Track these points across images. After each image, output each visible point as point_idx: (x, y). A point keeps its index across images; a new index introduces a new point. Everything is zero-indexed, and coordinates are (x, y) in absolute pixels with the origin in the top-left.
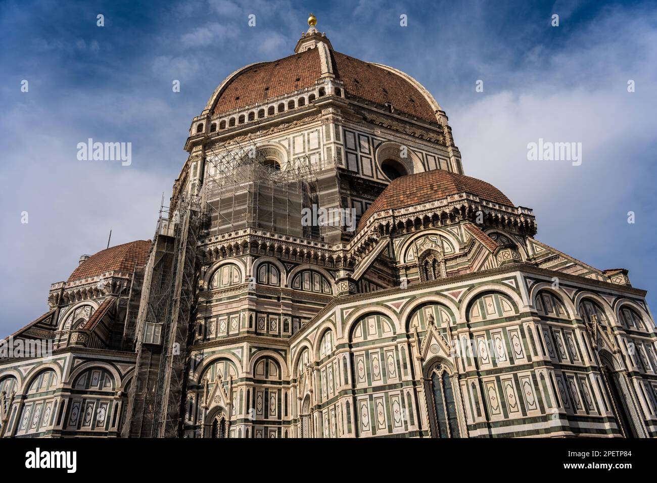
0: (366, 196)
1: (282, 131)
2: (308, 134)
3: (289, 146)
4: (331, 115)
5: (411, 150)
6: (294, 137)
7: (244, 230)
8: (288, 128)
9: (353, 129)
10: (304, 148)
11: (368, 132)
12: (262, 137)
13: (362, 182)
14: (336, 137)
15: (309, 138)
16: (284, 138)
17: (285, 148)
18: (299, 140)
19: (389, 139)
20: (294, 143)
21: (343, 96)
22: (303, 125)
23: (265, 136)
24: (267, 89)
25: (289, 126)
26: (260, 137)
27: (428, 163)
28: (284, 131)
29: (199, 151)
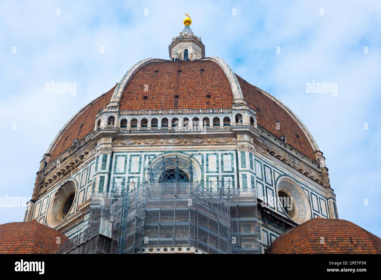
0: (270, 227)
1: (195, 145)
2: (222, 156)
3: (203, 162)
4: (246, 143)
5: (301, 187)
6: (207, 155)
7: (187, 247)
8: (201, 144)
9: (261, 160)
10: (218, 168)
11: (271, 164)
12: (175, 145)
13: (269, 213)
14: (251, 166)
15: (222, 159)
16: (198, 153)
17: (198, 163)
18: (213, 159)
19: (285, 173)
20: (207, 160)
21: (256, 126)
22: (217, 145)
23: (177, 146)
24: (177, 97)
25: (202, 142)
26: (172, 146)
27: (312, 201)
28: (198, 145)
29: (109, 144)
